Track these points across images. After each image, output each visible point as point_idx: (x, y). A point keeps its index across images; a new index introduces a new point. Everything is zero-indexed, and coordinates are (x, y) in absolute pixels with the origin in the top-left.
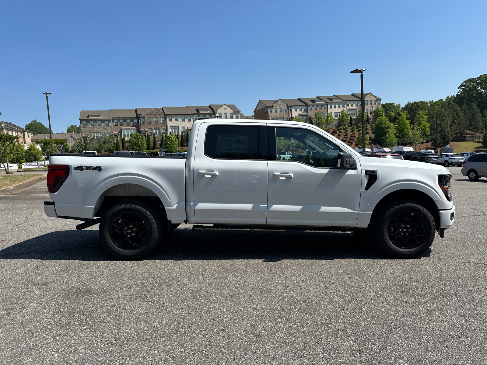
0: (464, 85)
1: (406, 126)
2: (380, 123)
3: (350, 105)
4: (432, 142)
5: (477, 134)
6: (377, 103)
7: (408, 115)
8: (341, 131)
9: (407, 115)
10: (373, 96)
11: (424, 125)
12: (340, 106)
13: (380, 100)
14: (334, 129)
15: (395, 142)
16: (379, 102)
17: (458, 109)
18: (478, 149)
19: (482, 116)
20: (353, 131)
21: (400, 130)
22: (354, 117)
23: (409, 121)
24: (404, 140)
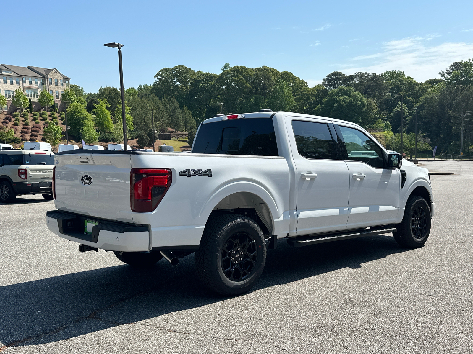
0: (161, 75)
1: (106, 117)
2: (74, 111)
3: (27, 82)
4: (138, 139)
5: (178, 132)
6: (64, 84)
7: (108, 104)
8: (18, 118)
9: (106, 103)
10: (59, 73)
11: (127, 118)
12: (13, 82)
13: (69, 80)
14: (5, 115)
15: (97, 138)
16: (67, 82)
17: (159, 101)
18: (184, 149)
19: (182, 112)
20: (35, 119)
21: (99, 122)
22: (35, 100)
23: (110, 112)
24: (105, 136)
